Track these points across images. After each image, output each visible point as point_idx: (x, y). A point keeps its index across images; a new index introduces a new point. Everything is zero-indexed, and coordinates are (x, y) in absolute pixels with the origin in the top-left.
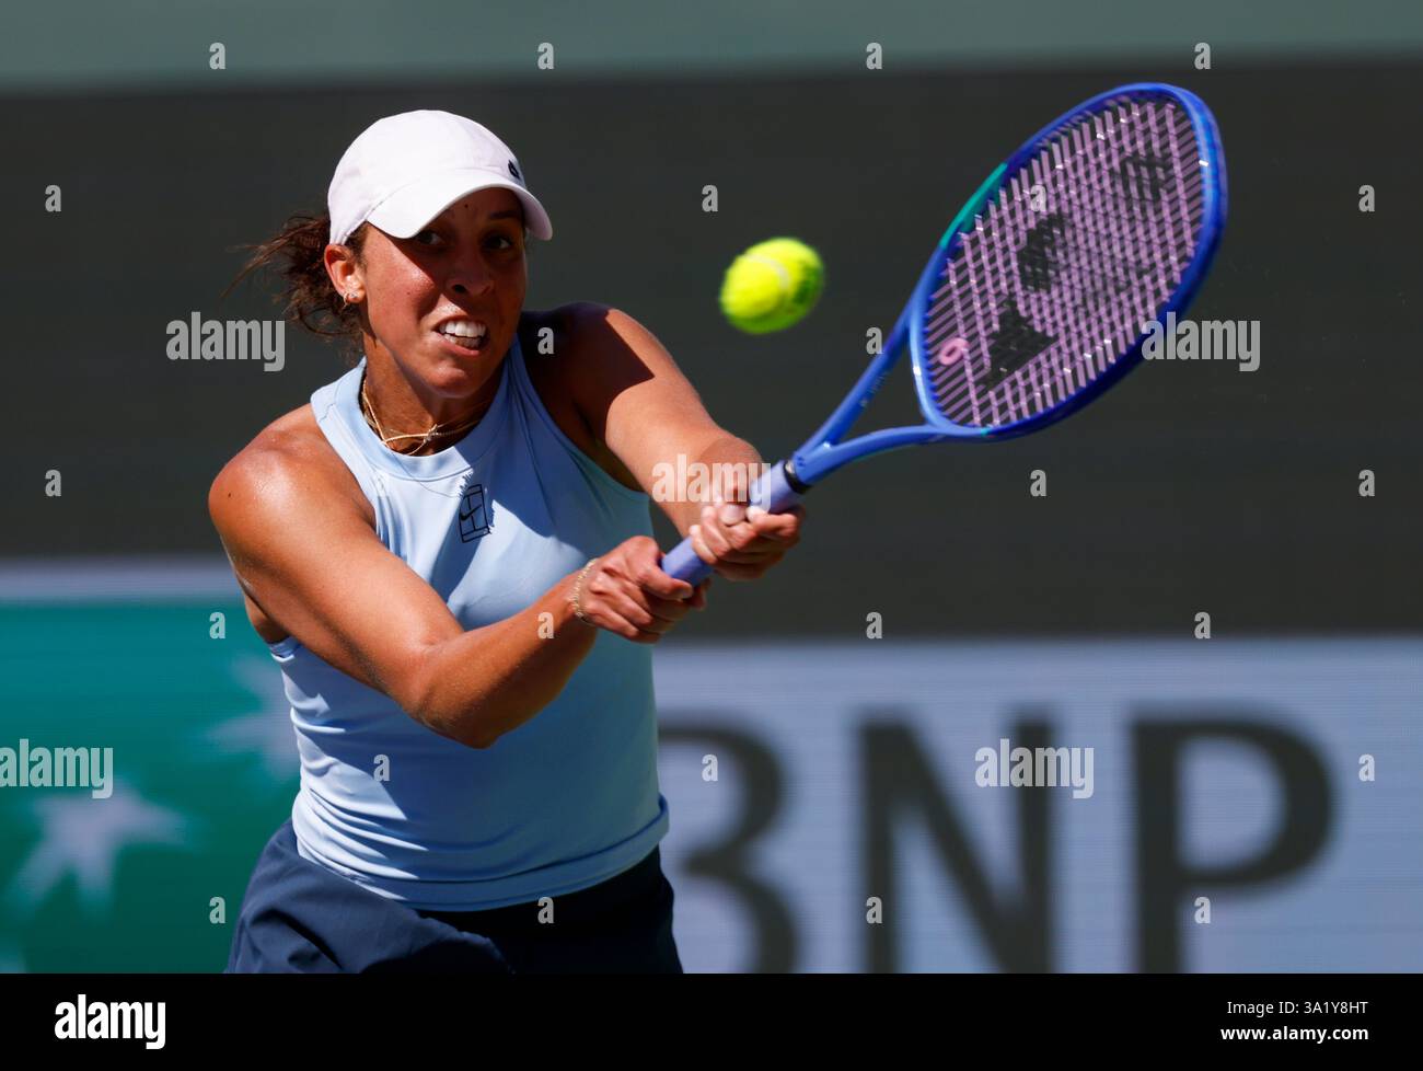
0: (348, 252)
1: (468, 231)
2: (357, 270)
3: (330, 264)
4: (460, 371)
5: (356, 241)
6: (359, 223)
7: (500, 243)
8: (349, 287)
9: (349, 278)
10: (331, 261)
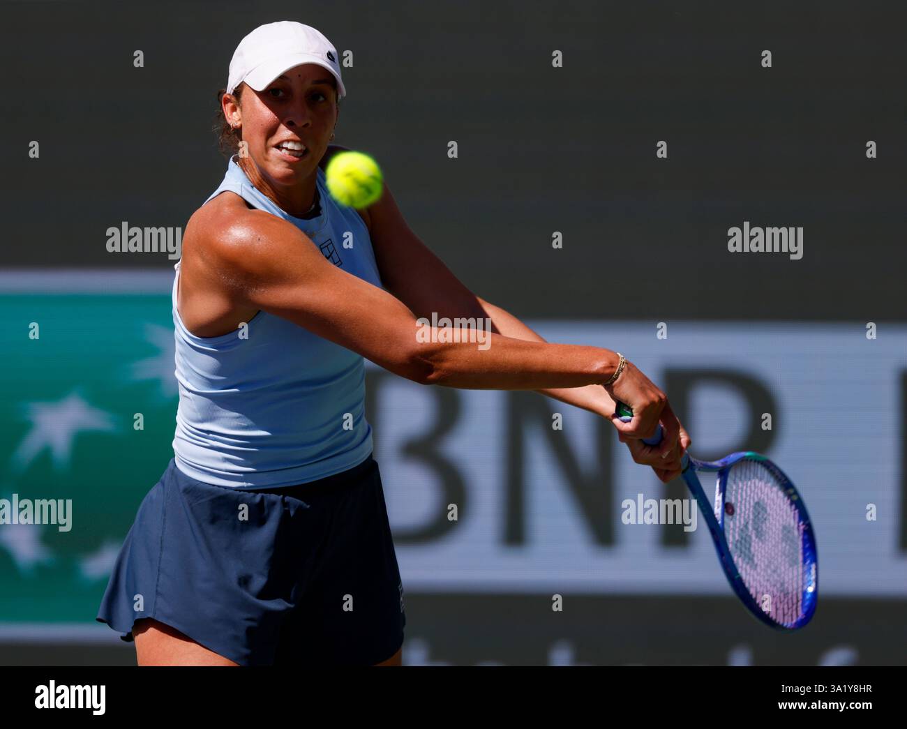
0: (233, 99)
1: (299, 89)
2: (238, 109)
3: (225, 104)
4: (291, 170)
5: (238, 92)
6: (240, 82)
7: (319, 98)
8: (234, 119)
9: (234, 113)
10: (225, 103)
